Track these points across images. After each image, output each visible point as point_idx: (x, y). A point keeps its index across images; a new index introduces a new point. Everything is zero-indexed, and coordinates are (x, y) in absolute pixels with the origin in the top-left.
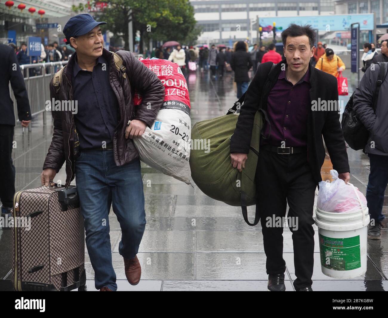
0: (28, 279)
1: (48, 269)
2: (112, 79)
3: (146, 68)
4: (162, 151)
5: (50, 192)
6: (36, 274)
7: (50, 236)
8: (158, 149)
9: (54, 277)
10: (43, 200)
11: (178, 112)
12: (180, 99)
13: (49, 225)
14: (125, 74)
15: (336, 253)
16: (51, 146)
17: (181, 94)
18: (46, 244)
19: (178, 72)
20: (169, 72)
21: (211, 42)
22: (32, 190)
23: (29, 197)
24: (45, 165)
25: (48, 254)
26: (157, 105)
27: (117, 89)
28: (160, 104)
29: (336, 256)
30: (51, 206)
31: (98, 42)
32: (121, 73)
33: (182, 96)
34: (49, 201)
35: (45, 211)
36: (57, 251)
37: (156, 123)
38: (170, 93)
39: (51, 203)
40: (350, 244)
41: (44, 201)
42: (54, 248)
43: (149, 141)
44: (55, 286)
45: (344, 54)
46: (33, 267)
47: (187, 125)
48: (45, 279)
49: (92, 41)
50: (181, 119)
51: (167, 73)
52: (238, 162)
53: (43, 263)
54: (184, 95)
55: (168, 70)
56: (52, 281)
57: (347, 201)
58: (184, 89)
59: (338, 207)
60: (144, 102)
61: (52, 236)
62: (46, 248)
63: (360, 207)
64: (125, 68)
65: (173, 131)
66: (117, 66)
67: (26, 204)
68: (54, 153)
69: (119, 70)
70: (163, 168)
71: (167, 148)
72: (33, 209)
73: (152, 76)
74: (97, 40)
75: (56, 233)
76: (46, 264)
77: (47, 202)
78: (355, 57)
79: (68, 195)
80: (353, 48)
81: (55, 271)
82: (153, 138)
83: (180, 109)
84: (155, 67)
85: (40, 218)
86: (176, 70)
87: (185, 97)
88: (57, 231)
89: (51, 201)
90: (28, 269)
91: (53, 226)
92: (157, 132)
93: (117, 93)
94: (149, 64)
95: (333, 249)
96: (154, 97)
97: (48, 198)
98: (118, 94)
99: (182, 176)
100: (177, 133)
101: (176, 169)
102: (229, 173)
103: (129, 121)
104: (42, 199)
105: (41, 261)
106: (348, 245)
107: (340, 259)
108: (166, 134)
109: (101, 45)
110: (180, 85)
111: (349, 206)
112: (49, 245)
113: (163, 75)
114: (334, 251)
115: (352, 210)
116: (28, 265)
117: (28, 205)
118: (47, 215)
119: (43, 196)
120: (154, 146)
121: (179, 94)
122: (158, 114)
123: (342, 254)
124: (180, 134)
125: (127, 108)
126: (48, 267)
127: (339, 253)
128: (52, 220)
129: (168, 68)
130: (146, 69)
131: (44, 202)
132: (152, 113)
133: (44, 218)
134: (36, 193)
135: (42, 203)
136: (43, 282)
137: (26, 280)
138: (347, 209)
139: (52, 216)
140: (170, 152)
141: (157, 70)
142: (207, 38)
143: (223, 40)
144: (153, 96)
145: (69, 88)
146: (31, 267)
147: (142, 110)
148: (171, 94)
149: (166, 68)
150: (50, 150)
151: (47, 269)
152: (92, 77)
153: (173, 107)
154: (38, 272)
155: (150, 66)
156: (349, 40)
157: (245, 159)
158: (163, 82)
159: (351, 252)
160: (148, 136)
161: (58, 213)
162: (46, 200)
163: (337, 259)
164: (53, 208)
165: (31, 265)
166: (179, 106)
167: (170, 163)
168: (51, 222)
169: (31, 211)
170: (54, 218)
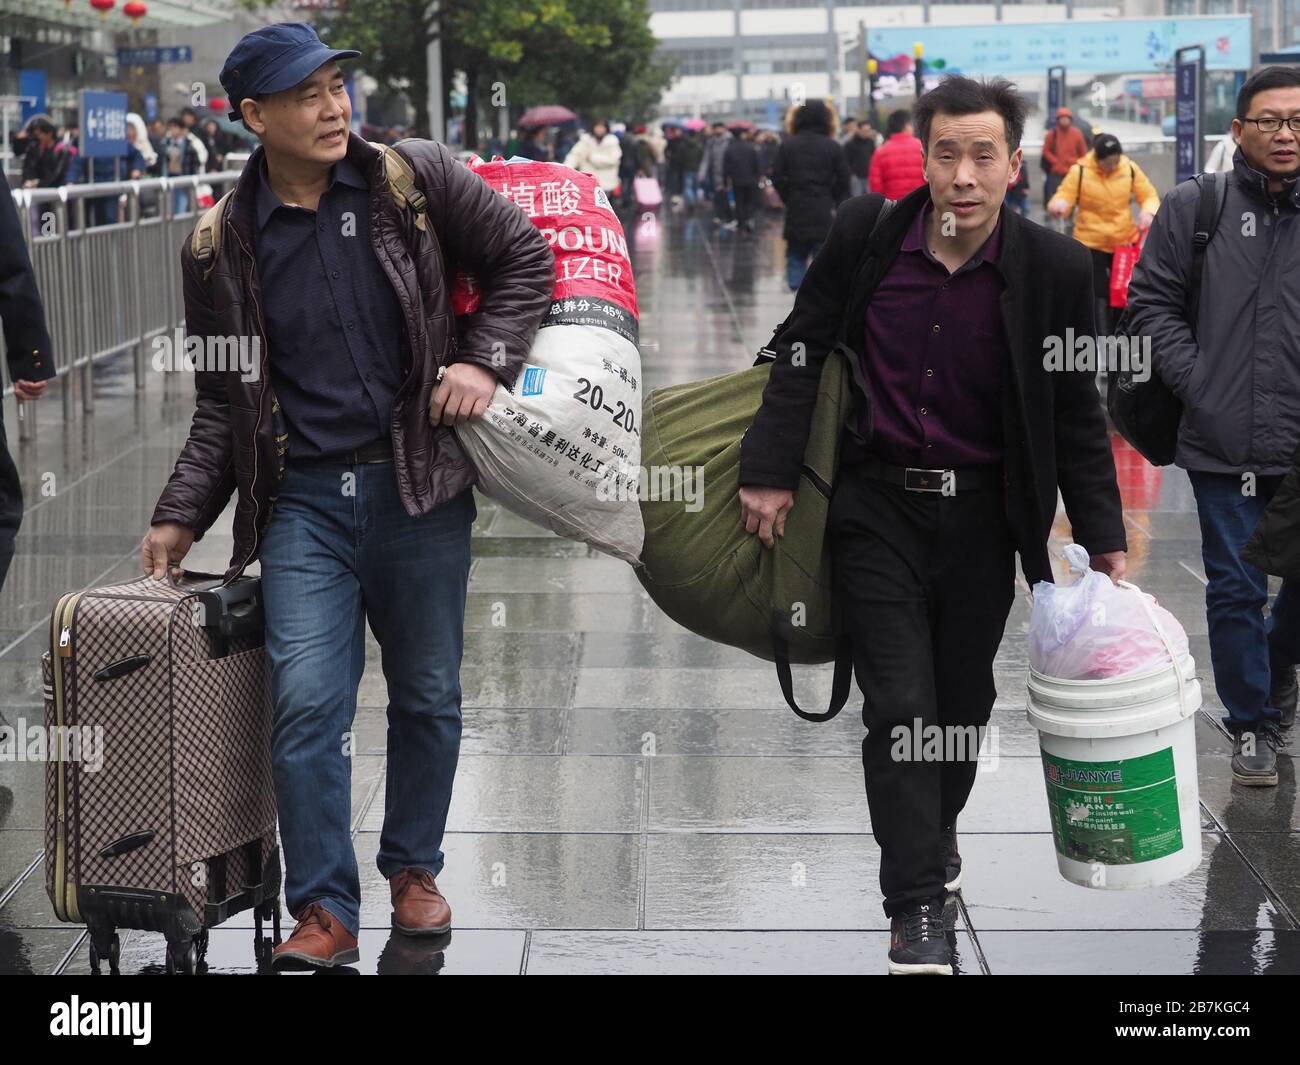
0: (100, 879)
1: (168, 844)
2: (380, 234)
3: (493, 192)
4: (549, 465)
5: (173, 597)
6: (129, 862)
7: (176, 739)
8: (536, 457)
9: (186, 870)
10: (151, 621)
11: (599, 335)
12: (604, 292)
13: (171, 701)
14: (421, 216)
15: (1102, 807)
16: (184, 454)
17: (608, 276)
18: (161, 764)
19: (598, 203)
20: (566, 204)
21: (705, 111)
22: (113, 590)
23: (104, 611)
24: (158, 511)
25: (168, 797)
26: (529, 314)
27: (396, 267)
28: (540, 312)
29: (1102, 817)
30: (179, 642)
31: (330, 114)
32: (409, 211)
33: (611, 282)
34: (170, 625)
35: (159, 657)
36: (197, 786)
37: (530, 372)
38: (573, 273)
39: (177, 630)
40: (1143, 779)
41: (154, 624)
42: (188, 776)
43: (508, 431)
44: (190, 900)
45: (1153, 151)
46: (117, 837)
47: (629, 377)
48: (158, 878)
49: (311, 113)
50: (610, 357)
51: (559, 206)
52: (761, 517)
53: (151, 826)
54: (617, 276)
55: (563, 197)
56: (180, 884)
57: (1126, 641)
58: (616, 259)
59: (1097, 661)
60: (490, 304)
61: (181, 739)
62: (161, 778)
63: (1167, 657)
64: (423, 198)
65: (582, 396)
66: (395, 190)
67: (95, 633)
68: (193, 474)
69: (403, 205)
70: (554, 518)
71: (565, 453)
72: (119, 650)
73: (512, 220)
74: (329, 107)
75: (194, 729)
76: (159, 828)
77: (165, 629)
78: (1189, 162)
79: (232, 606)
80: (1182, 130)
81: (190, 850)
82: (521, 421)
83: (603, 326)
84: (522, 188)
85: (142, 680)
86: (588, 196)
87: (621, 283)
88: (197, 722)
89: (179, 626)
90: (100, 846)
91: (185, 706)
92: (530, 401)
93: (398, 282)
94: (501, 177)
95: (1090, 798)
96: (520, 287)
97: (168, 615)
98: (402, 284)
99: (614, 539)
100: (596, 403)
101: (597, 517)
102: (733, 549)
103: (442, 369)
104: (148, 619)
105: (145, 820)
106: (1138, 782)
107: (1114, 827)
108: (561, 410)
109: (341, 124)
110: (605, 245)
111: (1131, 655)
112: (172, 766)
113: (547, 213)
114: (1093, 804)
115: (1142, 666)
116: (99, 833)
117: (101, 639)
118: (165, 670)
119: (151, 608)
120: (522, 449)
121: (600, 276)
122: (534, 342)
123: (1121, 810)
124: (605, 407)
125: (431, 328)
126: (169, 837)
127: (1110, 807)
128: (182, 687)
129: (563, 189)
130: (491, 197)
131: (157, 627)
132: (515, 340)
133: (154, 678)
134: (126, 598)
135: (147, 632)
136: (152, 886)
137: (95, 879)
138: (1127, 666)
139: (180, 674)
140: (576, 465)
141: (528, 197)
142: (694, 96)
143: (746, 102)
144: (518, 284)
145: (244, 265)
146: (111, 837)
147: (481, 331)
148: (576, 276)
149: (558, 191)
150: (180, 465)
151: (163, 844)
152: (318, 231)
153: (583, 320)
154: (134, 854)
155: (505, 186)
156: (1168, 103)
157: (784, 506)
158: (548, 236)
159: (1147, 802)
160: (504, 415)
161: (199, 665)
162: (163, 620)
163: (1107, 827)
164: (186, 648)
165: (111, 831)
166: (601, 315)
167: (578, 500)
168: (178, 693)
169: (113, 657)
170: (186, 679)
